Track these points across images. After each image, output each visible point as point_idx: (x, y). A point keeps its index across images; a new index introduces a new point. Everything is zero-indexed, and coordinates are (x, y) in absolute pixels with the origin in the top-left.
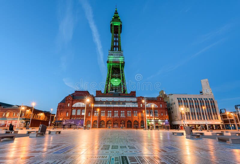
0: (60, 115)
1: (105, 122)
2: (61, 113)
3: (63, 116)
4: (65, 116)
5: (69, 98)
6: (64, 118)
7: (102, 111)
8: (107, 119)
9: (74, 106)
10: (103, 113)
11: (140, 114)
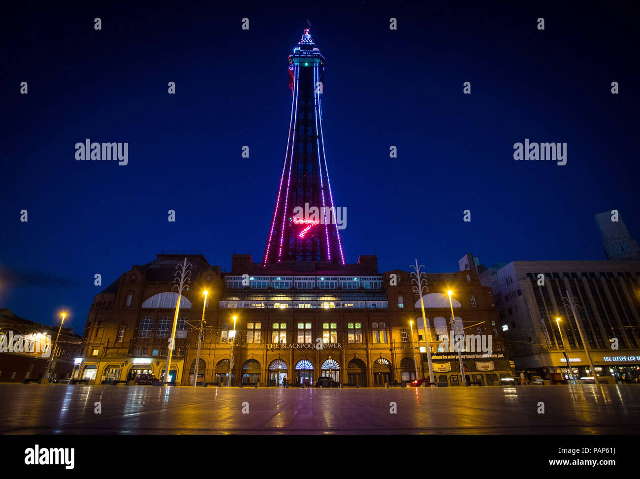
0: (96, 336)
1: (263, 367)
2: (98, 328)
3: (104, 341)
4: (113, 340)
5: (134, 277)
6: (107, 348)
7: (250, 326)
8: (270, 352)
9: (148, 304)
10: (254, 330)
11: (396, 336)
